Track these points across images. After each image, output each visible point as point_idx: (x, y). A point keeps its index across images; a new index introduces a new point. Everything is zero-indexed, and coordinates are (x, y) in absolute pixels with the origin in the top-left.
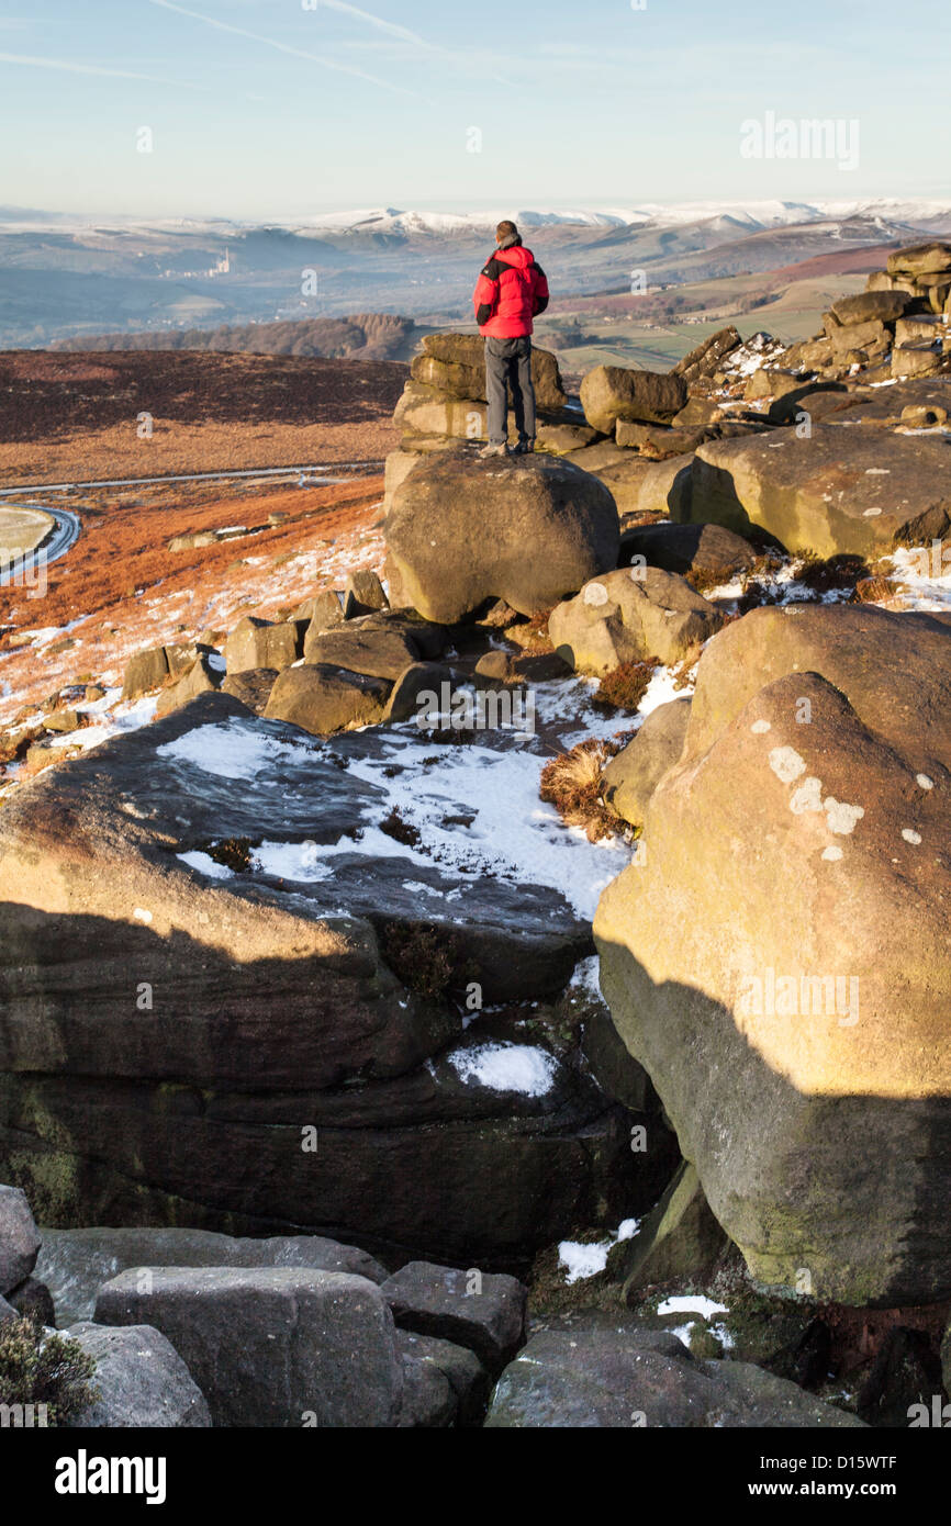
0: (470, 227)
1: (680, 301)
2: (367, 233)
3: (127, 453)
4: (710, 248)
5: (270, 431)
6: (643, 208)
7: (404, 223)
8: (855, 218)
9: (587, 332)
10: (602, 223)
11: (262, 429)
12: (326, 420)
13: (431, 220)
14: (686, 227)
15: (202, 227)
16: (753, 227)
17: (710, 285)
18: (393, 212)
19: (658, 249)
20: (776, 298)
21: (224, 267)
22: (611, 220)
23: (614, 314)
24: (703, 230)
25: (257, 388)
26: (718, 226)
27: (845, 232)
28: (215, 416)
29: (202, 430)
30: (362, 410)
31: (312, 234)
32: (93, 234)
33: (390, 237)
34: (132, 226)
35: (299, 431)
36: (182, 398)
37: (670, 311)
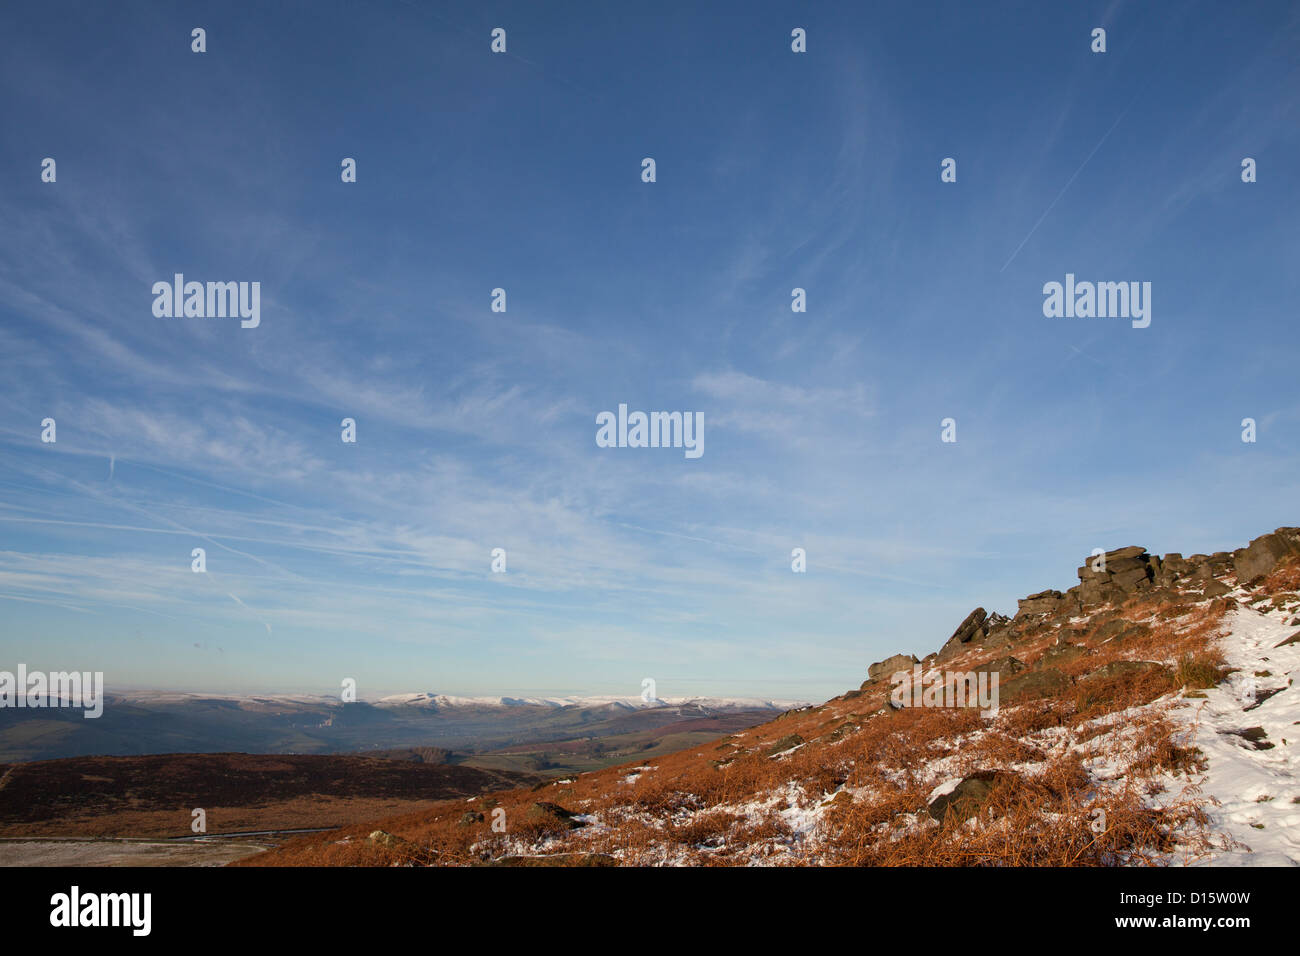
0: (475, 705)
1: (601, 746)
2: (415, 707)
3: (307, 814)
4: (611, 719)
5: (395, 803)
6: (571, 698)
7: (437, 701)
8: (688, 705)
9: (553, 761)
10: (548, 705)
11: (390, 801)
12: (428, 797)
13: (452, 700)
14: (596, 708)
15: (318, 700)
16: (631, 709)
17: (615, 738)
18: (431, 695)
19: (580, 720)
20: (657, 744)
21: (329, 723)
22: (552, 704)
23: (565, 751)
24: (605, 709)
25: (383, 778)
26: (613, 708)
27: (682, 712)
28: (359, 794)
29: (352, 802)
30: (448, 792)
31: (383, 706)
32: (252, 701)
33: (429, 709)
34: (277, 698)
35: (413, 804)
36: (336, 783)
37: (597, 750)
